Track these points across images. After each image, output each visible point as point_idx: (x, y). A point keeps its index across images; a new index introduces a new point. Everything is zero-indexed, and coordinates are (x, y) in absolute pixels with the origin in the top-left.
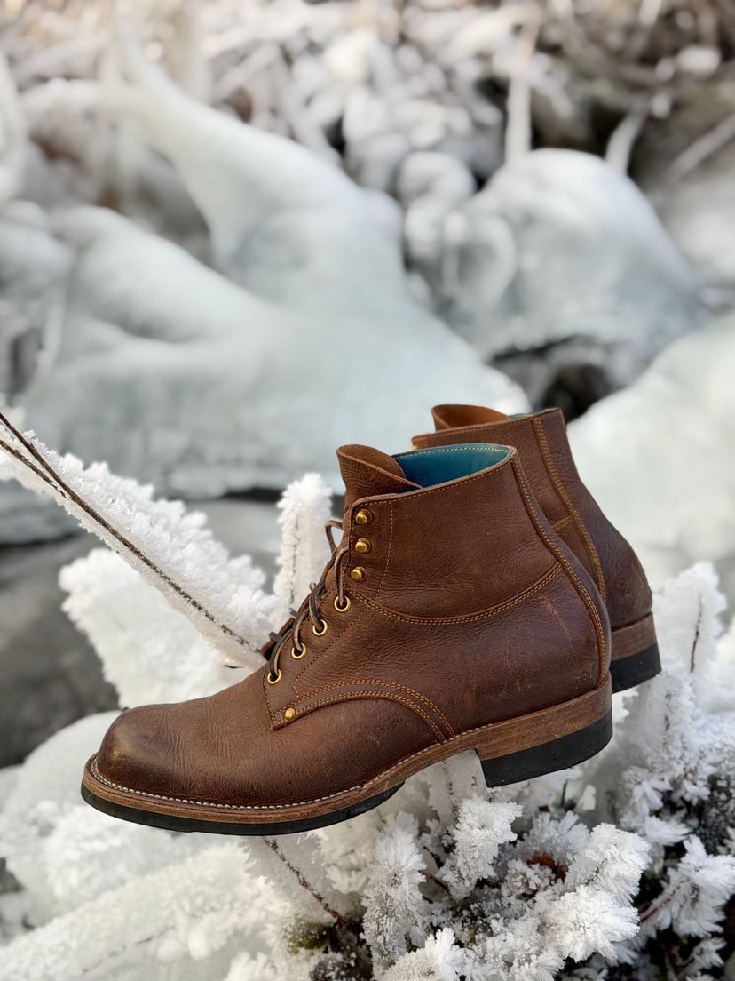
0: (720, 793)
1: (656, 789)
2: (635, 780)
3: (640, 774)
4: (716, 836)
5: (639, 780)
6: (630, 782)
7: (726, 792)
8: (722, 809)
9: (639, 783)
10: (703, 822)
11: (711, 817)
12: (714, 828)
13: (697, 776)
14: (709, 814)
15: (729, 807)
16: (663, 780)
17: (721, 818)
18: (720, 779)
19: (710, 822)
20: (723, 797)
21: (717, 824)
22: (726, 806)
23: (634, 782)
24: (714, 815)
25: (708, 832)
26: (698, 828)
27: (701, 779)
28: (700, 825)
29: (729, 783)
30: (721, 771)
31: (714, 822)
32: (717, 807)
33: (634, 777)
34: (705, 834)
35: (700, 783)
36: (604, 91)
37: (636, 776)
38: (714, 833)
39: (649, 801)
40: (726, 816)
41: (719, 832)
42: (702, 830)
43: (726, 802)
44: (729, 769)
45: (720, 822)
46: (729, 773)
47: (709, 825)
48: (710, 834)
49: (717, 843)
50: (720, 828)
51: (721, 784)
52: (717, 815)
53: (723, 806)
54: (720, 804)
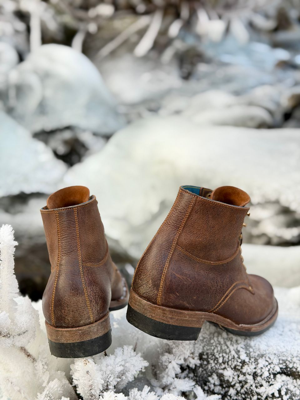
0: (203, 361)
1: (177, 364)
2: (169, 361)
3: (170, 358)
4: (202, 381)
5: (170, 361)
6: (165, 362)
7: (206, 360)
8: (204, 368)
9: (170, 362)
10: (196, 375)
11: (200, 372)
12: (201, 377)
13: (194, 355)
14: (199, 371)
15: (208, 367)
16: (180, 359)
17: (204, 372)
18: (204, 355)
19: (199, 374)
20: (205, 363)
21: (202, 375)
22: (207, 367)
23: (168, 362)
24: (201, 371)
25: (198, 379)
26: (193, 377)
27: (196, 356)
28: (194, 376)
29: (208, 356)
30: (204, 351)
31: (201, 374)
32: (202, 368)
33: (168, 360)
34: (196, 380)
35: (196, 358)
36: (68, 19)
37: (168, 359)
38: (201, 379)
39: (175, 370)
40: (207, 371)
41: (203, 379)
42: (195, 378)
43: (206, 365)
44: (207, 350)
45: (204, 374)
46: (207, 352)
47: (198, 376)
48: (199, 380)
49: (203, 384)
50: (204, 377)
51: (205, 357)
52: (202, 371)
53: (205, 367)
54: (203, 366)
